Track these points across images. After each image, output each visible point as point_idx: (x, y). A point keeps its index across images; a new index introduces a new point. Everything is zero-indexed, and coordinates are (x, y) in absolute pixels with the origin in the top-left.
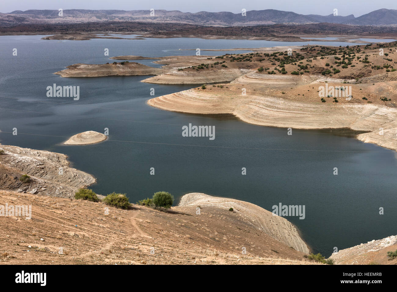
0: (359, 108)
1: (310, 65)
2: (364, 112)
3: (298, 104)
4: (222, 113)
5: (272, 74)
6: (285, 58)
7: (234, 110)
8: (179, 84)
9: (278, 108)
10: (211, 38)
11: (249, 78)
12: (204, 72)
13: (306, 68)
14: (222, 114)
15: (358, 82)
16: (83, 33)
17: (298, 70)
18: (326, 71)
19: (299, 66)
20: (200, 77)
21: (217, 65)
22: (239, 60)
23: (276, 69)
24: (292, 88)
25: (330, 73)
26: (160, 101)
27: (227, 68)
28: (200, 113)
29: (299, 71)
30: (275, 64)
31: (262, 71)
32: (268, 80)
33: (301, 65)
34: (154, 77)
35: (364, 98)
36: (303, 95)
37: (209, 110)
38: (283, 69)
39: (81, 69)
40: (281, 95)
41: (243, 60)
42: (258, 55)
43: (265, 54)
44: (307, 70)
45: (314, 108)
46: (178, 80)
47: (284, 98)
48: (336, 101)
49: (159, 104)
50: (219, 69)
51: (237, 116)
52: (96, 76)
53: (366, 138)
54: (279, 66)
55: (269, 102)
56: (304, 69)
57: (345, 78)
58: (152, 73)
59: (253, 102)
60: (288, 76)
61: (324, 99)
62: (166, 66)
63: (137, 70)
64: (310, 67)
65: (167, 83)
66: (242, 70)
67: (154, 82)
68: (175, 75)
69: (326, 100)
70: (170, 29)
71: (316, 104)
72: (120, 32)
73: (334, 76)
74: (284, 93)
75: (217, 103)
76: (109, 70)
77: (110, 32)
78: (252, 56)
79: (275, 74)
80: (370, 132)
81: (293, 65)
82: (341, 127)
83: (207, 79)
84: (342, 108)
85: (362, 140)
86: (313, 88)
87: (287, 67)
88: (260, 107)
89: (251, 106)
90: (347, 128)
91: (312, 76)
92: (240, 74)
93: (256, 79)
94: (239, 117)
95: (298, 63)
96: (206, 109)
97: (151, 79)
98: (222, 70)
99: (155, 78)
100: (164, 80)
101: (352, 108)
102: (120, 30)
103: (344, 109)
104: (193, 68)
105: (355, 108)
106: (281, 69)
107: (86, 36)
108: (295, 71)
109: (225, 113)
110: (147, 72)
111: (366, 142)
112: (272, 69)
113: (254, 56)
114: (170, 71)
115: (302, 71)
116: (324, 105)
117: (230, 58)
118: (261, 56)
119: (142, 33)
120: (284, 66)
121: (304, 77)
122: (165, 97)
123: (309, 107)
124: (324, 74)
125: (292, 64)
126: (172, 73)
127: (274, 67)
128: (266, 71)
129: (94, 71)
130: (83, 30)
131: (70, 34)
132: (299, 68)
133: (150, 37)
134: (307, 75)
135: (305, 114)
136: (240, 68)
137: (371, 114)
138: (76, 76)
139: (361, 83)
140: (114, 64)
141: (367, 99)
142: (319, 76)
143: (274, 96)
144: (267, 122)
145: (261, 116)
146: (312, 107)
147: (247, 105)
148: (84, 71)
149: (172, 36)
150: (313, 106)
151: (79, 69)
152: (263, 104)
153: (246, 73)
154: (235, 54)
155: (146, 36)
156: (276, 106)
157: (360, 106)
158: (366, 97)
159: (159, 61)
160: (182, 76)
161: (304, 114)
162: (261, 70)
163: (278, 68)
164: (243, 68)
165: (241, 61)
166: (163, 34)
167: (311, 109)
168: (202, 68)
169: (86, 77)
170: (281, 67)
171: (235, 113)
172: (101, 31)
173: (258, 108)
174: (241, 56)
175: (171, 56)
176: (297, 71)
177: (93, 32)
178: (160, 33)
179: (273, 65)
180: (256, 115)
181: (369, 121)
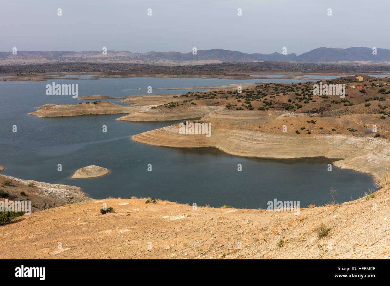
0: (330, 138)
1: (274, 101)
2: (335, 142)
3: (275, 137)
4: (206, 146)
5: (240, 110)
6: (247, 95)
7: (215, 143)
8: (153, 121)
9: (257, 140)
10: (165, 77)
11: (219, 114)
12: (176, 109)
13: (271, 103)
14: (205, 148)
15: (322, 116)
16: (37, 74)
17: (264, 105)
18: (289, 106)
19: (264, 102)
20: (173, 115)
21: (186, 103)
22: (204, 97)
23: (243, 105)
24: (267, 122)
25: (293, 108)
26: (144, 137)
27: (196, 105)
28: (186, 147)
29: (264, 107)
30: (241, 101)
31: (231, 108)
32: (237, 116)
33: (266, 101)
34: (128, 115)
35: (333, 130)
36: (279, 128)
37: (194, 144)
38: (250, 105)
39: (56, 109)
40: (258, 128)
41: (208, 98)
42: (221, 93)
43: (228, 92)
44: (271, 106)
45: (291, 139)
46: (152, 118)
47: (261, 131)
48: (309, 133)
49: (144, 140)
50: (189, 106)
51: (220, 149)
52: (71, 115)
53: (341, 164)
54: (245, 102)
55: (248, 135)
56: (269, 105)
57: (308, 112)
58: (124, 112)
59: (233, 136)
60: (255, 112)
61: (298, 131)
62: (134, 104)
63: (109, 109)
64: (274, 103)
65: (142, 120)
66: (210, 107)
67: (130, 120)
68: (149, 113)
69: (300, 132)
70: (122, 69)
71: (292, 136)
72: (74, 73)
73: (297, 110)
74: (261, 127)
75: (200, 138)
76: (82, 110)
77: (64, 73)
78: (216, 93)
79: (243, 110)
80: (343, 159)
81: (259, 101)
82: (317, 155)
83: (179, 116)
84: (315, 139)
85: (339, 166)
86: (287, 122)
87: (253, 103)
88: (241, 140)
89: (232, 140)
90: (322, 156)
91: (277, 111)
92: (209, 111)
93: (226, 115)
94: (222, 150)
95: (263, 100)
96: (190, 143)
97: (126, 117)
98: (192, 107)
99: (130, 116)
100: (139, 118)
101: (324, 138)
102: (74, 71)
103: (317, 140)
104: (165, 106)
105: (326, 139)
106: (247, 105)
107: (42, 77)
108: (261, 106)
109: (208, 146)
110: (119, 110)
111: (342, 168)
112: (239, 105)
113: (218, 94)
114: (141, 109)
115: (267, 106)
116: (299, 137)
117: (195, 96)
118: (224, 94)
119: (96, 73)
120: (250, 103)
121: (270, 113)
122: (148, 133)
123: (285, 139)
124: (287, 109)
125: (257, 100)
126: (146, 111)
127: (241, 104)
128: (234, 107)
129: (69, 111)
130: (37, 71)
131: (26, 75)
132: (264, 104)
133: (105, 77)
134: (272, 110)
135: (284, 145)
136: (208, 105)
137: (342, 144)
138: (52, 116)
139: (325, 116)
140: (86, 103)
141: (336, 131)
142: (283, 111)
143: (252, 130)
144: (250, 153)
145: (244, 148)
146: (288, 138)
147: (228, 139)
148: (59, 111)
149: (126, 76)
150: (290, 138)
151: (54, 109)
152: (242, 138)
153: (214, 110)
154: (198, 92)
155: (101, 76)
156: (256, 139)
157: (330, 136)
158: (335, 129)
159: (125, 100)
160: (156, 113)
161: (282, 145)
162: (229, 107)
163: (245, 104)
164: (211, 105)
165: (206, 99)
166: (118, 74)
167: (288, 140)
168: (173, 106)
169: (61, 117)
170: (247, 103)
171: (217, 146)
172: (55, 72)
173: (239, 141)
174: (205, 93)
175: (136, 96)
176: (262, 107)
177: (47, 73)
178: (114, 73)
179: (239, 101)
180: (238, 147)
181: (341, 150)
